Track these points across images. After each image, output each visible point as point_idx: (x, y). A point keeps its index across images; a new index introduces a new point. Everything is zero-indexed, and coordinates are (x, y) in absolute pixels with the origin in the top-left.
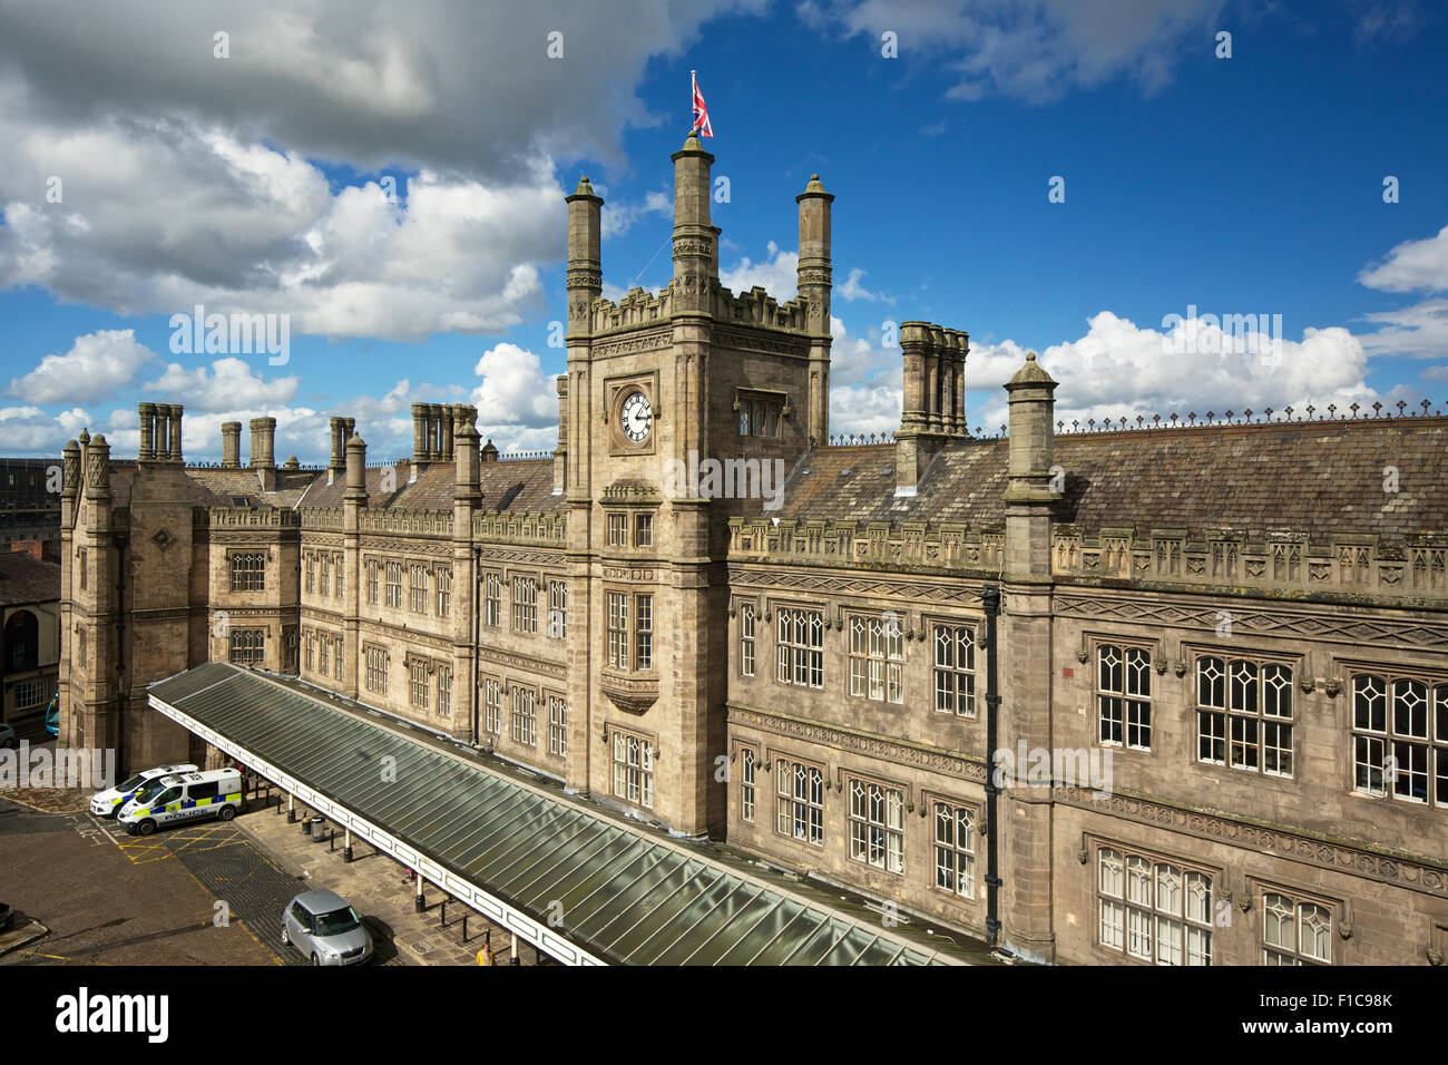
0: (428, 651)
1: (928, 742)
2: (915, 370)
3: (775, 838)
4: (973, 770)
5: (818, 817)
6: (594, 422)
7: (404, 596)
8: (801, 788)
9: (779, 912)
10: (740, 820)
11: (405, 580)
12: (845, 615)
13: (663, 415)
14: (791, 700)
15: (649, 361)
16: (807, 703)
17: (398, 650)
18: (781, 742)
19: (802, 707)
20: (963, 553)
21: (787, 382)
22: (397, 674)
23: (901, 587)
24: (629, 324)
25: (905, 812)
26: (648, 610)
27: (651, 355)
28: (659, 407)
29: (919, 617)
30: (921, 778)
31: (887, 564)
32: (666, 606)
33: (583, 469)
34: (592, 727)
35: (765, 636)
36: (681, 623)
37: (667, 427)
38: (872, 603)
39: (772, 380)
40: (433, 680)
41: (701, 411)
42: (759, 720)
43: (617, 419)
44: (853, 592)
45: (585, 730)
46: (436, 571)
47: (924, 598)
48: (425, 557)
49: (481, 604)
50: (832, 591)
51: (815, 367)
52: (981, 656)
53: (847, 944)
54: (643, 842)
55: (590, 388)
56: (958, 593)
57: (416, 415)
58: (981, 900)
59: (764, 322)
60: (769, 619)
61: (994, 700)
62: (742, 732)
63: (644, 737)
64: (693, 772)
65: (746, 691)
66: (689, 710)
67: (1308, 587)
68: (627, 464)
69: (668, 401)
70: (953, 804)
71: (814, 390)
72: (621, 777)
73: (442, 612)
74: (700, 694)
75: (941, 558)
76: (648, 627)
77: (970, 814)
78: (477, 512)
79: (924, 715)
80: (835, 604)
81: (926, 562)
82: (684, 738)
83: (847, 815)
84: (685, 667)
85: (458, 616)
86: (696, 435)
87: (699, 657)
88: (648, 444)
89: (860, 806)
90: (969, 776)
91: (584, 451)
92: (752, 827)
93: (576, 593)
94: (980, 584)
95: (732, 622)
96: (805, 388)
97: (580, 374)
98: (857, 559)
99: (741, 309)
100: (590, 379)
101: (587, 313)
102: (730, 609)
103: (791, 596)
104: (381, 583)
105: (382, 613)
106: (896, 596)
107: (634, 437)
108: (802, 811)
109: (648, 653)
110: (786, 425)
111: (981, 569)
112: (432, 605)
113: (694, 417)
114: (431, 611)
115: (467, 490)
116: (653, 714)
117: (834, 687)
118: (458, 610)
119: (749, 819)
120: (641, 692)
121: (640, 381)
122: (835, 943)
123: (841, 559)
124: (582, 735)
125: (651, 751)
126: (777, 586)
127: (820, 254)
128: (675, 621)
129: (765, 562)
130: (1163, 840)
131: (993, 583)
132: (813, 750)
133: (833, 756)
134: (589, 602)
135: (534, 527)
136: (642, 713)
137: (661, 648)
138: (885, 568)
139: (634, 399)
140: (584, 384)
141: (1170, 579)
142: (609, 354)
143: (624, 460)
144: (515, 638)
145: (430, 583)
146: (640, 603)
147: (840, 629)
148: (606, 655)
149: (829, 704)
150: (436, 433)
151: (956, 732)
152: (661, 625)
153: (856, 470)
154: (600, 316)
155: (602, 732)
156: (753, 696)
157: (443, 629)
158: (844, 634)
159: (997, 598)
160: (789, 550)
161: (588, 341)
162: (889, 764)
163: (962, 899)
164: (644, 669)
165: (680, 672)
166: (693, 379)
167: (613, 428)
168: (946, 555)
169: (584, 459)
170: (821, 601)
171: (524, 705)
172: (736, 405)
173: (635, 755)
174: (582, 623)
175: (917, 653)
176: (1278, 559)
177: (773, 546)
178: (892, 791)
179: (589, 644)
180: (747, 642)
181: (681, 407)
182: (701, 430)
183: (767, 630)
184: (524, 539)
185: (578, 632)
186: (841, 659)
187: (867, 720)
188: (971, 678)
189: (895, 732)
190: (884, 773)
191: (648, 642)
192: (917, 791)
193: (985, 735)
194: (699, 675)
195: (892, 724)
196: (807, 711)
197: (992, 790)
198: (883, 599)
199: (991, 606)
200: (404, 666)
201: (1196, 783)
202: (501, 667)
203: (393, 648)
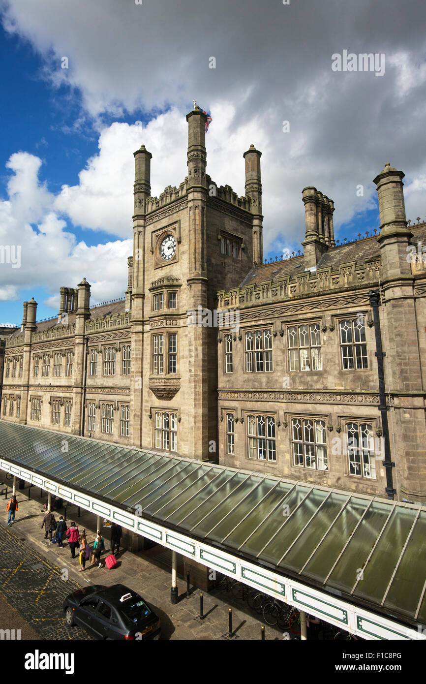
0: (61, 395)
1: (340, 388)
2: (311, 210)
3: (247, 461)
4: (370, 399)
5: (273, 445)
6: (146, 255)
7: (51, 370)
8: (261, 430)
9: (260, 489)
10: (226, 454)
11: (52, 361)
12: (285, 327)
13: (183, 241)
14: (254, 381)
15: (175, 217)
16: (264, 380)
17: (46, 396)
18: (249, 405)
19: (261, 383)
20: (354, 277)
21: (243, 233)
22: (46, 408)
23: (318, 304)
24: (164, 203)
25: (327, 431)
26: (174, 342)
27: (176, 215)
28: (180, 238)
29: (329, 318)
30: (336, 410)
31: (308, 294)
32: (184, 338)
33: (141, 278)
34: (144, 412)
35: (238, 349)
36: (193, 342)
37: (185, 247)
38: (300, 317)
39: (236, 230)
40: (62, 409)
41: (203, 234)
42: (236, 395)
43: (158, 251)
44: (290, 314)
45: (139, 413)
46: (66, 354)
47: (332, 307)
48: (61, 348)
49: (88, 365)
50: (277, 316)
51: (255, 229)
52: (370, 333)
53: (308, 502)
54: (173, 460)
55: (144, 239)
56: (353, 299)
57: (61, 292)
58: (381, 478)
59: (232, 201)
60: (240, 339)
61: (380, 355)
62: (227, 404)
63: (172, 412)
64: (200, 425)
65: (228, 381)
66: (198, 389)
68: (162, 271)
69: (185, 233)
70: (358, 422)
71: (255, 240)
72: (159, 437)
73: (69, 374)
74: (204, 381)
75: (341, 283)
76: (175, 350)
77: (370, 427)
78: (87, 321)
79: (336, 372)
80: (278, 323)
81: (332, 287)
82: (195, 406)
83: (291, 440)
84: (196, 366)
85: (76, 372)
86: (200, 245)
87: (203, 361)
88: (175, 258)
89: (298, 434)
90: (368, 403)
91: (141, 270)
92: (233, 457)
93: (136, 341)
94: (367, 291)
95: (220, 345)
96: (251, 238)
97: (140, 232)
98: (290, 295)
99: (221, 193)
100: (144, 235)
101: (143, 204)
102: (219, 338)
103: (253, 323)
104: (40, 365)
105: (41, 380)
106: (315, 310)
107: (167, 258)
108: (262, 443)
109: (175, 365)
110: (243, 253)
111: (366, 283)
112: (64, 371)
113: (199, 236)
114: (63, 374)
115: (82, 311)
116: (177, 398)
117: (280, 368)
118: (76, 369)
119: (231, 453)
120: (171, 385)
121: (170, 228)
122: (299, 503)
123: (281, 297)
124: (138, 416)
125: (176, 420)
126: (245, 320)
127: (256, 178)
128: (190, 342)
131: (375, 289)
132: (268, 406)
133: (281, 408)
134: (143, 346)
135: (115, 321)
136: (170, 398)
137: (182, 361)
138: (308, 296)
139: (167, 240)
140: (141, 237)
142: (155, 220)
143: (162, 270)
144: (104, 379)
145: (63, 361)
146: (170, 338)
147: (282, 335)
148: (152, 369)
149: (277, 378)
150: (71, 301)
151: (357, 378)
152: (181, 348)
153: (281, 269)
154: (150, 204)
155: (149, 414)
156: (232, 383)
157: (68, 382)
158: (285, 337)
159: (378, 296)
160: (251, 300)
161: (143, 217)
162: (315, 405)
163: (367, 479)
164: (172, 373)
165: (193, 369)
166: (198, 218)
167: (156, 256)
168: (344, 281)
169: (141, 274)
170: (270, 322)
171: (108, 413)
172: (220, 237)
173: (167, 424)
174: (139, 357)
175: (330, 338)
177: (242, 300)
178: (318, 422)
179: (142, 368)
180: (228, 355)
181: (192, 232)
182: (203, 243)
183: (240, 345)
184: (110, 328)
185: (137, 361)
186: (283, 352)
187: (301, 382)
188: (364, 346)
189: (319, 386)
190: (313, 412)
191: (174, 359)
192: (334, 418)
193: (376, 377)
194: (203, 371)
195: (317, 382)
196: (264, 384)
197: (384, 408)
198: (307, 313)
199: (375, 301)
200: (49, 404)
202: (97, 395)
203: (44, 396)
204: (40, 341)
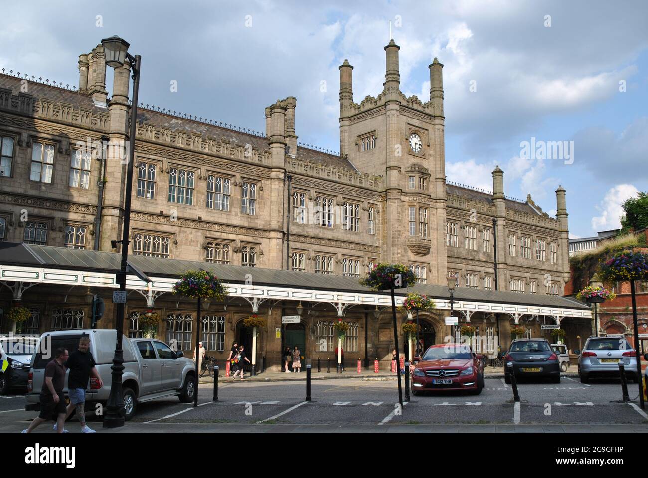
0: (232, 237)
1: (484, 260)
7: (200, 197)
11: (202, 186)
12: (464, 224)
13: (430, 146)
14: (451, 251)
15: (424, 125)
16: (456, 252)
17: (189, 236)
19: (454, 253)
20: (488, 210)
29: (481, 226)
30: (482, 269)
38: (471, 221)
40: (237, 256)
44: (466, 218)
47: (482, 220)
48: (230, 173)
49: (290, 209)
50: (461, 217)
52: (492, 236)
56: (487, 220)
61: (495, 247)
63: (423, 266)
67: (532, 223)
68: (415, 159)
69: (431, 142)
70: (488, 275)
77: (491, 277)
79: (482, 252)
80: (463, 221)
81: (482, 211)
83: (465, 285)
88: (424, 155)
90: (491, 267)
94: (492, 218)
103: (450, 217)
104: (162, 183)
105: (164, 207)
107: (414, 150)
111: (492, 214)
112: (237, 206)
117: (462, 246)
125: (425, 270)
131: (495, 218)
132: (457, 266)
133: (463, 267)
134: (401, 210)
136: (425, 255)
139: (414, 136)
141: (518, 220)
142: (407, 115)
145: (236, 191)
147: (463, 228)
149: (461, 251)
151: (488, 256)
154: (401, 97)
162: (476, 267)
168: (485, 210)
170: (459, 219)
175: (481, 236)
176: (529, 218)
186: (463, 237)
189: (476, 257)
192: (482, 273)
193: (494, 256)
195: (476, 255)
197: (495, 269)
199: (495, 223)
200: (199, 248)
201: (522, 261)
202: (308, 246)
203: (182, 234)
204: (160, 141)
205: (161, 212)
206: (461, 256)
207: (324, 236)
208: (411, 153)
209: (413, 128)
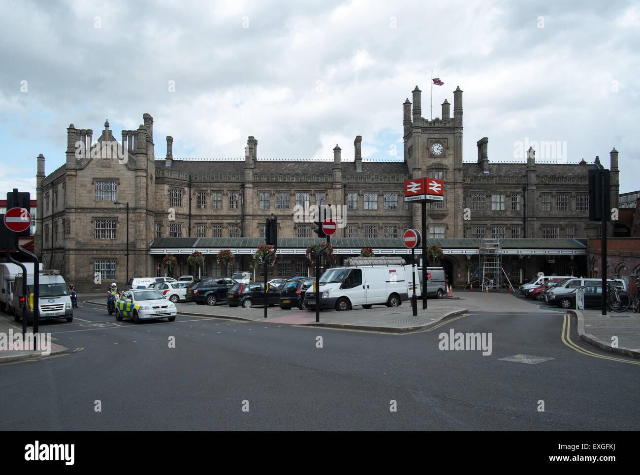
1: (511, 216)
5: (483, 236)
6: (422, 149)
7: (292, 204)
8: (478, 232)
12: (491, 193)
13: (449, 149)
14: (477, 213)
15: (444, 136)
16: (482, 213)
17: (287, 223)
18: (475, 222)
20: (518, 180)
23: (505, 187)
24: (436, 126)
25: (505, 230)
27: (445, 134)
29: (509, 193)
30: (510, 222)
32: (451, 193)
37: (451, 152)
43: (431, 149)
44: (494, 189)
47: (510, 189)
48: (309, 189)
49: (346, 202)
50: (488, 189)
52: (521, 199)
55: (421, 140)
56: (516, 188)
60: (471, 196)
61: (525, 206)
63: (442, 225)
67: (572, 183)
68: (436, 160)
69: (451, 146)
70: (515, 226)
72: (432, 237)
75: (514, 181)
77: (519, 227)
78: (343, 174)
79: (510, 211)
80: (488, 192)
81: (510, 182)
83: (492, 234)
84: (461, 205)
88: (445, 155)
89: (494, 231)
90: (519, 220)
91: (420, 156)
94: (522, 186)
97: (417, 136)
98: (494, 182)
100: (421, 138)
101: (421, 121)
103: (477, 191)
104: (272, 200)
105: (275, 212)
106: (504, 189)
107: (436, 154)
108: (478, 236)
111: (522, 183)
116: (446, 219)
117: (489, 208)
121: (441, 140)
123: (491, 182)
125: (444, 229)
126: (473, 189)
129: (470, 184)
130: (553, 223)
131: (524, 185)
132: (483, 222)
133: (489, 223)
136: (442, 219)
137: (449, 203)
138: (502, 184)
139: (436, 144)
141: (554, 183)
142: (429, 132)
143: (434, 159)
144: (366, 211)
145: (312, 198)
147: (491, 196)
149: (487, 212)
151: (517, 213)
152: (449, 198)
154: (424, 122)
160: (476, 181)
161: (421, 128)
162: (502, 221)
167: (430, 151)
169: (420, 158)
170: (485, 191)
175: (509, 199)
176: (568, 180)
177: (472, 180)
178: (502, 227)
183: (470, 199)
186: (491, 202)
187: (497, 214)
188: (519, 203)
189: (504, 215)
190: (501, 224)
192: (509, 225)
193: (523, 212)
195: (503, 213)
196: (481, 215)
197: (524, 222)
198: (502, 190)
199: (525, 189)
200: (292, 229)
201: (557, 213)
202: (359, 221)
203: (283, 223)
204: (270, 181)
205: (272, 214)
206: (487, 215)
207: (370, 215)
208: (432, 156)
209: (434, 140)
